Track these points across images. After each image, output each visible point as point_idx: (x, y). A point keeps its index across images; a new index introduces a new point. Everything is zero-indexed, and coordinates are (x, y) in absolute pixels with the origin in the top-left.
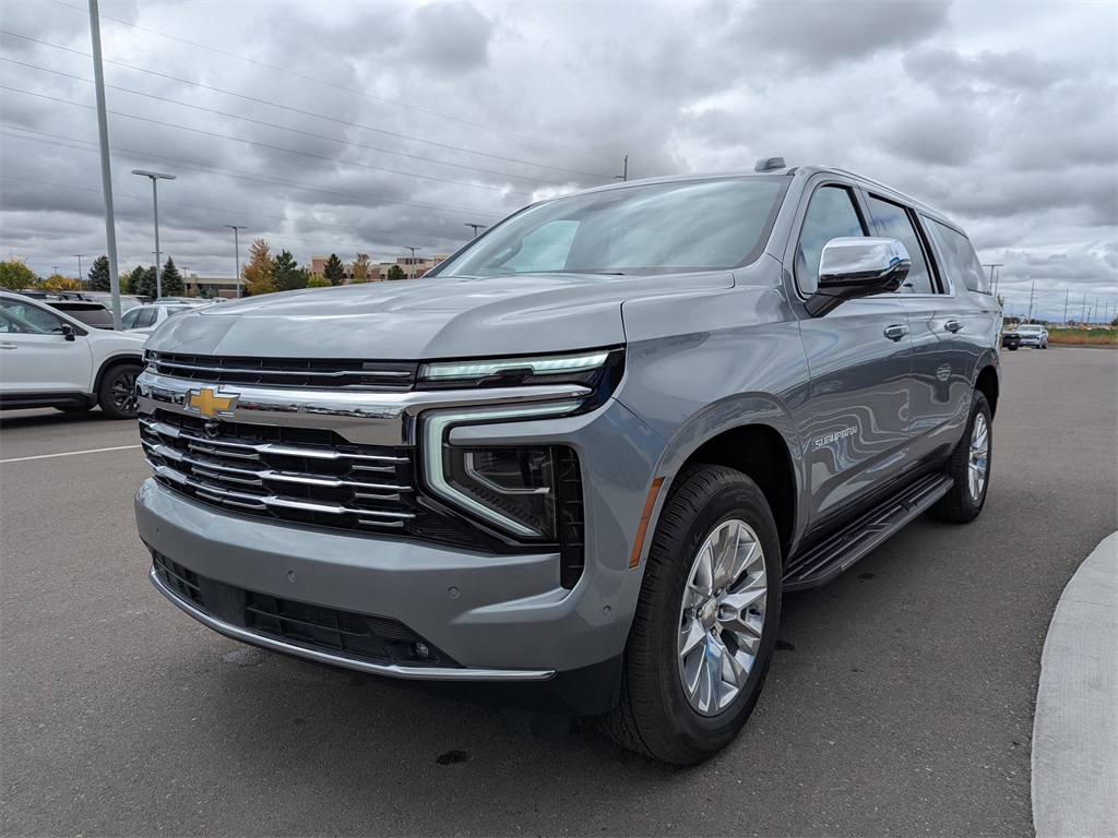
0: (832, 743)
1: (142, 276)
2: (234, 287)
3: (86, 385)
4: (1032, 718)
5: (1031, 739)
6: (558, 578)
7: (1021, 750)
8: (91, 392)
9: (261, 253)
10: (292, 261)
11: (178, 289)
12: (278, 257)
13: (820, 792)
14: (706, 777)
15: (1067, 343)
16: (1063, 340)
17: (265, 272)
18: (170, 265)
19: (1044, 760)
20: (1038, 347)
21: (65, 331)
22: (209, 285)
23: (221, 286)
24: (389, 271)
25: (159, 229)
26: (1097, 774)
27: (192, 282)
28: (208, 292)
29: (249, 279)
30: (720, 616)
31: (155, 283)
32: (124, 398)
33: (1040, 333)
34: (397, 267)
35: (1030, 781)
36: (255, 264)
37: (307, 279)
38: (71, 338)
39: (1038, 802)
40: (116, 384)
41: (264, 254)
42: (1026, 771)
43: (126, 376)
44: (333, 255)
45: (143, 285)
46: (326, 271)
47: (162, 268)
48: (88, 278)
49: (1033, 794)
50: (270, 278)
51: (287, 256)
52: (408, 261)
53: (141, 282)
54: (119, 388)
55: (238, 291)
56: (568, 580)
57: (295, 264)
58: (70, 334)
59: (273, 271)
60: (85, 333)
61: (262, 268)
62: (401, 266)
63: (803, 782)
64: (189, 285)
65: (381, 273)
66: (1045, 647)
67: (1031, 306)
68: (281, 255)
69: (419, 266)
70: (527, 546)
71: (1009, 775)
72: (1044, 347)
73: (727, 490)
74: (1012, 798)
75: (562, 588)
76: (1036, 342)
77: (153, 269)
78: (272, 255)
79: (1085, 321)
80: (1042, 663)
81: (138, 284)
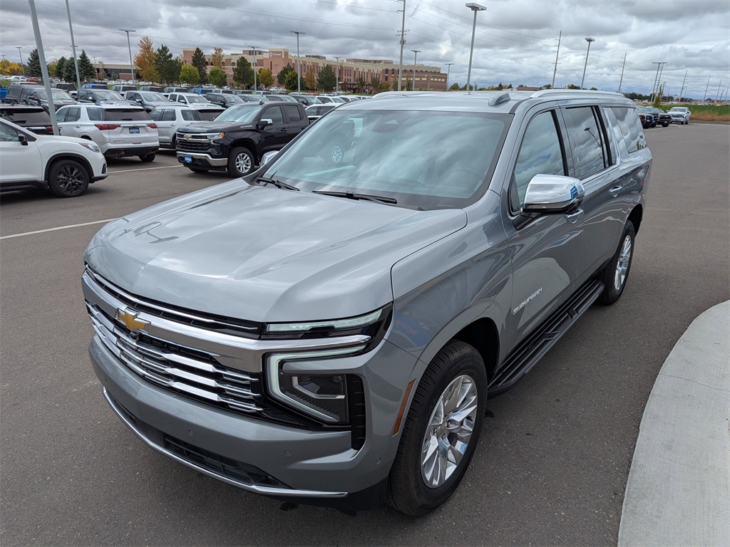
0: (509, 493)
1: (65, 63)
2: (129, 71)
3: (39, 175)
4: (628, 473)
5: (625, 489)
6: (350, 445)
7: (617, 498)
8: (43, 180)
9: (146, 47)
10: (168, 53)
11: (91, 74)
12: (159, 50)
13: (499, 532)
14: (435, 520)
15: (703, 120)
16: (701, 117)
17: (151, 61)
18: (84, 56)
19: (630, 507)
20: (682, 123)
21: (21, 139)
22: (112, 69)
23: (121, 71)
24: (238, 61)
25: (73, 25)
26: (658, 517)
27: (100, 67)
28: (112, 75)
29: (140, 66)
30: (448, 426)
31: (75, 70)
32: (66, 183)
33: (685, 113)
34: (243, 58)
35: (619, 522)
36: (143, 55)
37: (180, 67)
38: (25, 144)
39: (622, 538)
40: (59, 174)
41: (149, 48)
42: (619, 514)
43: (65, 168)
44: (198, 49)
45: (67, 71)
46: (193, 61)
47: (78, 58)
48: (27, 65)
49: (620, 532)
50: (154, 66)
51: (165, 49)
52: (251, 53)
53: (65, 69)
54: (61, 176)
55: (133, 74)
56: (357, 444)
57: (171, 55)
58: (24, 141)
59: (156, 60)
60: (34, 139)
61: (148, 58)
62: (245, 56)
63: (490, 524)
64: (98, 69)
65: (232, 61)
66: (644, 413)
67: (683, 88)
68: (161, 48)
69: (259, 57)
70: (331, 427)
71: (609, 518)
72: (686, 123)
73: (455, 363)
74: (608, 536)
75: (352, 449)
76: (682, 119)
77: (72, 59)
78: (155, 48)
79: (718, 99)
80: (640, 428)
81: (63, 70)
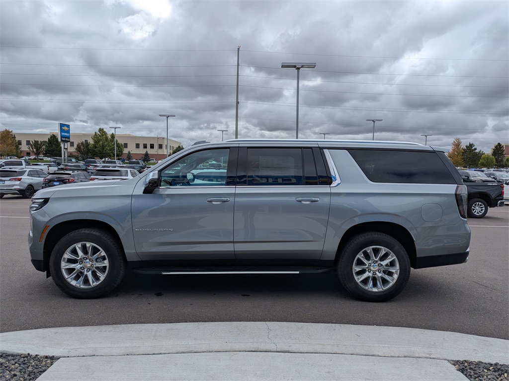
9: (457, 145)
10: (473, 148)
12: (466, 146)
17: (459, 154)
36: (454, 150)
37: (482, 156)
41: (459, 145)
44: (499, 144)
46: (494, 152)
50: (461, 156)
51: (471, 145)
57: (475, 149)
59: (463, 153)
61: (457, 152)
68: (468, 145)
78: (464, 145)
